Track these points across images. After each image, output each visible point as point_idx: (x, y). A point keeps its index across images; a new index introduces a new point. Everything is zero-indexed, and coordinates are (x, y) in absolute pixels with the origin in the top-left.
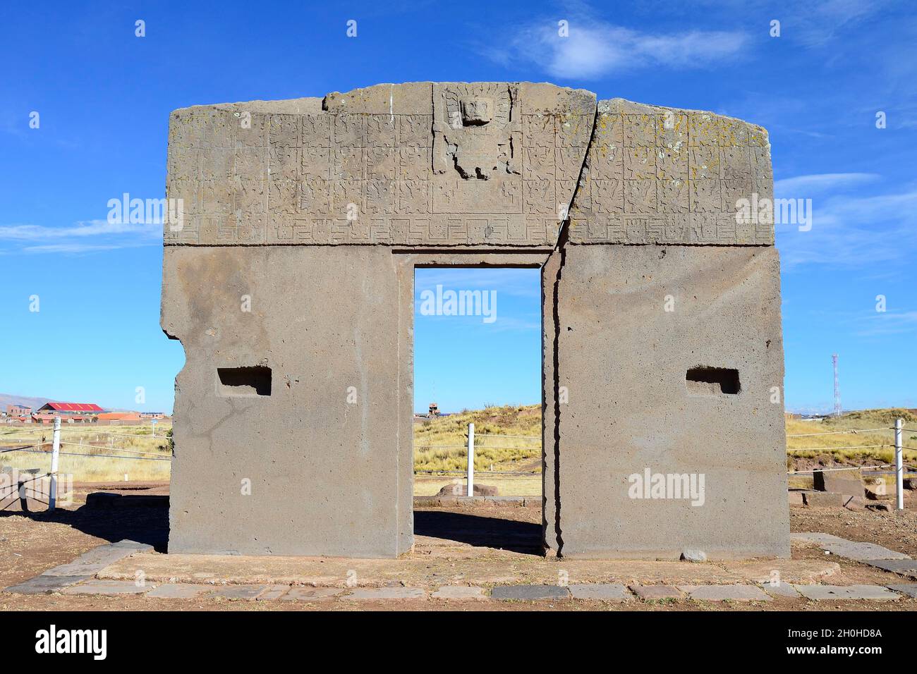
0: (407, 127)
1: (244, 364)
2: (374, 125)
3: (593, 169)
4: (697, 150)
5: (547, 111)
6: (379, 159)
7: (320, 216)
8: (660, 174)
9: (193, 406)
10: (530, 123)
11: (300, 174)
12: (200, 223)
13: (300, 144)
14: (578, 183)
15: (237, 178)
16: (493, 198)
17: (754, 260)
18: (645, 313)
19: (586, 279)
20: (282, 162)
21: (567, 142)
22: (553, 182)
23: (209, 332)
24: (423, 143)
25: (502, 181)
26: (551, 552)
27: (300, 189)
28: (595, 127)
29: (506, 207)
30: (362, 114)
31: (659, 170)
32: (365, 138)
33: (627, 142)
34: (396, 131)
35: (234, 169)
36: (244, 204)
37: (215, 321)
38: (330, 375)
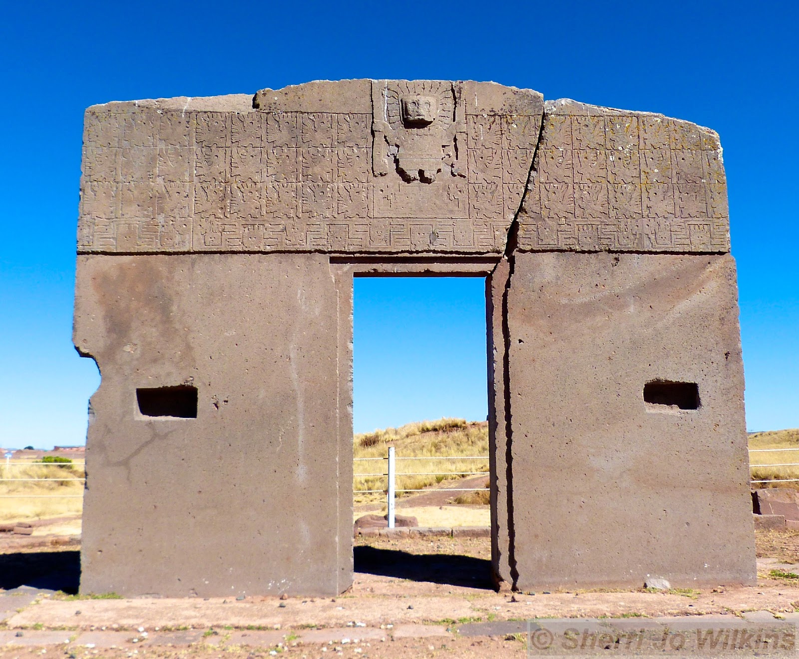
0: (345, 126)
1: (167, 383)
2: (309, 124)
3: (542, 171)
4: (649, 154)
5: (494, 111)
6: (315, 160)
7: (251, 221)
8: (611, 178)
9: (109, 431)
10: (475, 123)
11: (229, 176)
12: (118, 229)
13: (229, 144)
14: (527, 186)
15: (160, 180)
16: (438, 202)
17: (710, 269)
18: (600, 324)
19: (537, 288)
20: (210, 164)
21: (513, 144)
22: (500, 185)
23: (128, 348)
24: (362, 143)
25: (447, 184)
26: (506, 584)
27: (229, 192)
28: (542, 128)
29: (451, 211)
30: (297, 112)
31: (609, 173)
32: (300, 138)
33: (576, 144)
34: (333, 130)
35: (157, 171)
36: (167, 208)
37: (134, 336)
38: (262, 394)
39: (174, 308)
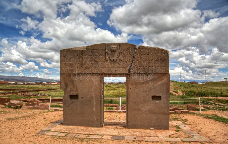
0: (101, 52)
1: (74, 94)
2: (95, 52)
3: (135, 59)
4: (155, 55)
5: (127, 48)
6: (96, 58)
8: (148, 60)
9: (66, 101)
10: (123, 50)
12: (66, 70)
14: (132, 62)
15: (72, 62)
17: (165, 76)
18: (144, 86)
20: (79, 59)
21: (130, 54)
22: (127, 62)
23: (68, 89)
24: (104, 55)
27: (82, 64)
29: (119, 66)
30: (93, 50)
32: (94, 54)
35: (71, 60)
36: (73, 66)
37: (69, 87)
38: (88, 96)
39: (75, 83)
